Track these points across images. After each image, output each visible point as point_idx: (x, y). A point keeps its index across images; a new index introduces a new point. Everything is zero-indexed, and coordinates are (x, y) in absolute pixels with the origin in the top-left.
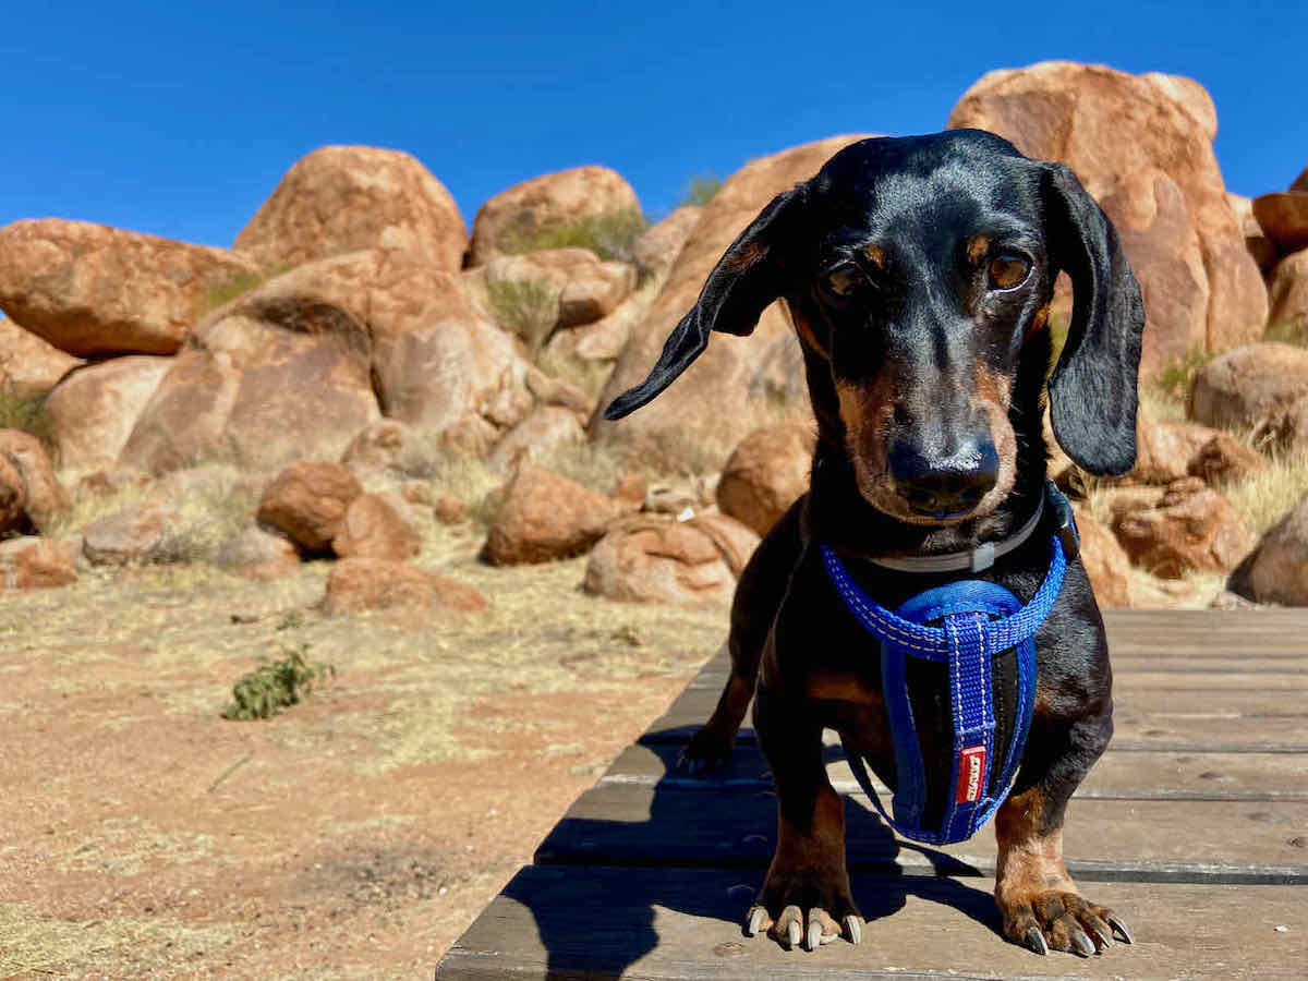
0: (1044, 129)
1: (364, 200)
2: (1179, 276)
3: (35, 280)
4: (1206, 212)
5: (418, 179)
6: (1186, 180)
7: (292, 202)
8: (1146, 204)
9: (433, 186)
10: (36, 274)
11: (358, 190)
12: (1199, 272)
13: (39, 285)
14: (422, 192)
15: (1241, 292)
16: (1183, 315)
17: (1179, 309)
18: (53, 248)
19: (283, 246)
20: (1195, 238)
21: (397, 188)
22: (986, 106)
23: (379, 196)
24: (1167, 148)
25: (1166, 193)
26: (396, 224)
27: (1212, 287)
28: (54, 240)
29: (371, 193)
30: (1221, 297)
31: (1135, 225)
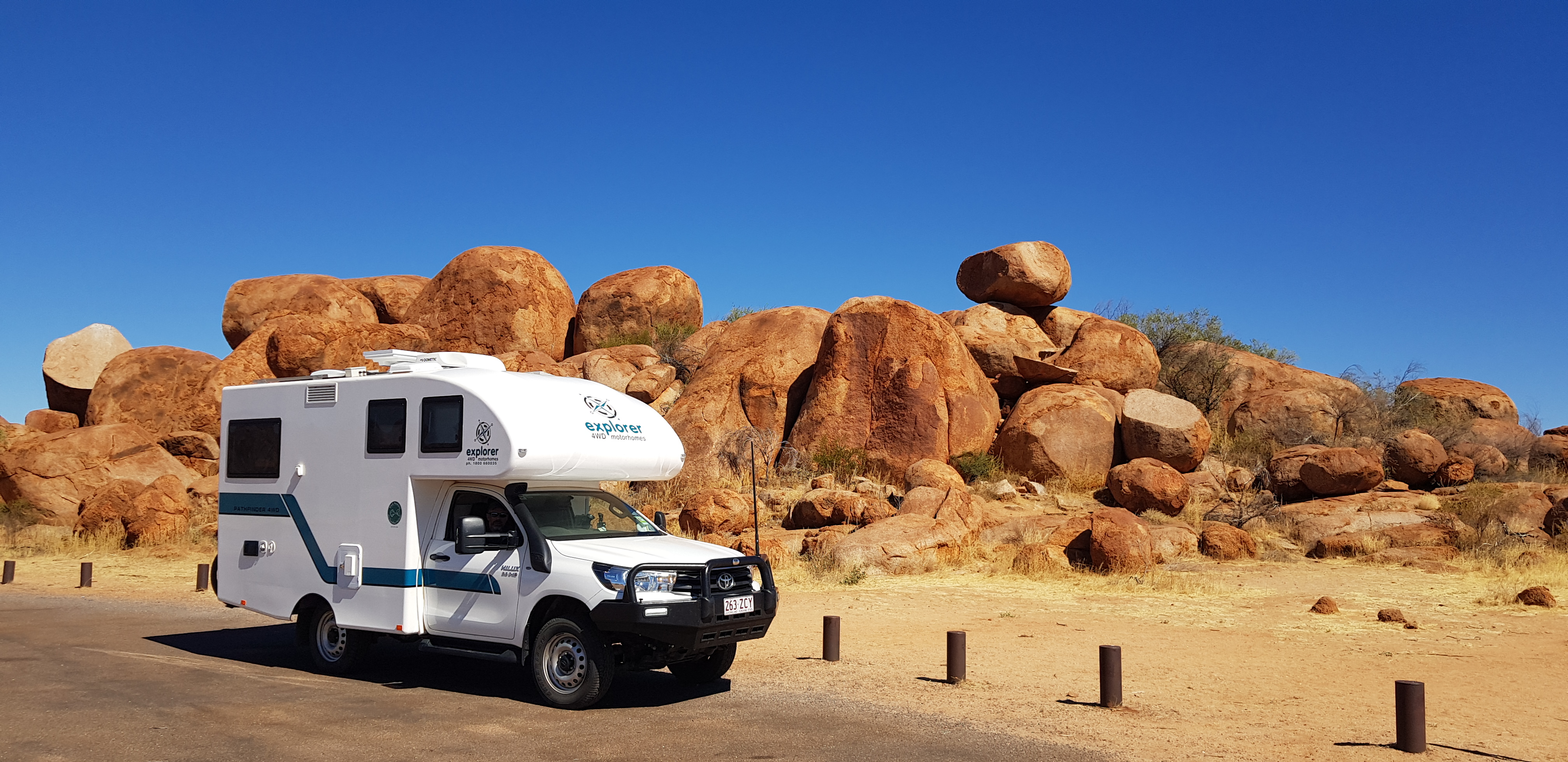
0: (873, 332)
1: (505, 290)
2: (931, 413)
3: (302, 360)
4: (949, 379)
5: (542, 271)
6: (939, 363)
7: (452, 287)
8: (917, 375)
9: (551, 275)
10: (303, 357)
11: (500, 283)
12: (942, 412)
13: (304, 363)
14: (544, 282)
15: (967, 420)
16: (933, 432)
17: (930, 429)
18: (314, 340)
19: (445, 317)
20: (943, 394)
21: (527, 281)
22: (843, 319)
23: (513, 286)
24: (930, 347)
25: (928, 370)
26: (525, 308)
27: (950, 419)
28: (314, 334)
29: (508, 285)
30: (955, 424)
31: (912, 385)
